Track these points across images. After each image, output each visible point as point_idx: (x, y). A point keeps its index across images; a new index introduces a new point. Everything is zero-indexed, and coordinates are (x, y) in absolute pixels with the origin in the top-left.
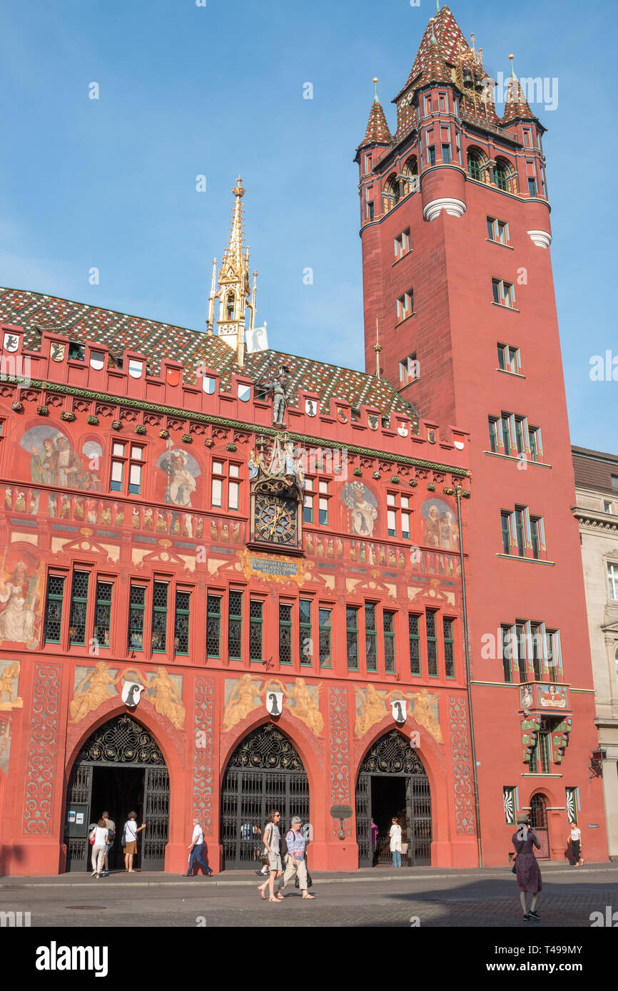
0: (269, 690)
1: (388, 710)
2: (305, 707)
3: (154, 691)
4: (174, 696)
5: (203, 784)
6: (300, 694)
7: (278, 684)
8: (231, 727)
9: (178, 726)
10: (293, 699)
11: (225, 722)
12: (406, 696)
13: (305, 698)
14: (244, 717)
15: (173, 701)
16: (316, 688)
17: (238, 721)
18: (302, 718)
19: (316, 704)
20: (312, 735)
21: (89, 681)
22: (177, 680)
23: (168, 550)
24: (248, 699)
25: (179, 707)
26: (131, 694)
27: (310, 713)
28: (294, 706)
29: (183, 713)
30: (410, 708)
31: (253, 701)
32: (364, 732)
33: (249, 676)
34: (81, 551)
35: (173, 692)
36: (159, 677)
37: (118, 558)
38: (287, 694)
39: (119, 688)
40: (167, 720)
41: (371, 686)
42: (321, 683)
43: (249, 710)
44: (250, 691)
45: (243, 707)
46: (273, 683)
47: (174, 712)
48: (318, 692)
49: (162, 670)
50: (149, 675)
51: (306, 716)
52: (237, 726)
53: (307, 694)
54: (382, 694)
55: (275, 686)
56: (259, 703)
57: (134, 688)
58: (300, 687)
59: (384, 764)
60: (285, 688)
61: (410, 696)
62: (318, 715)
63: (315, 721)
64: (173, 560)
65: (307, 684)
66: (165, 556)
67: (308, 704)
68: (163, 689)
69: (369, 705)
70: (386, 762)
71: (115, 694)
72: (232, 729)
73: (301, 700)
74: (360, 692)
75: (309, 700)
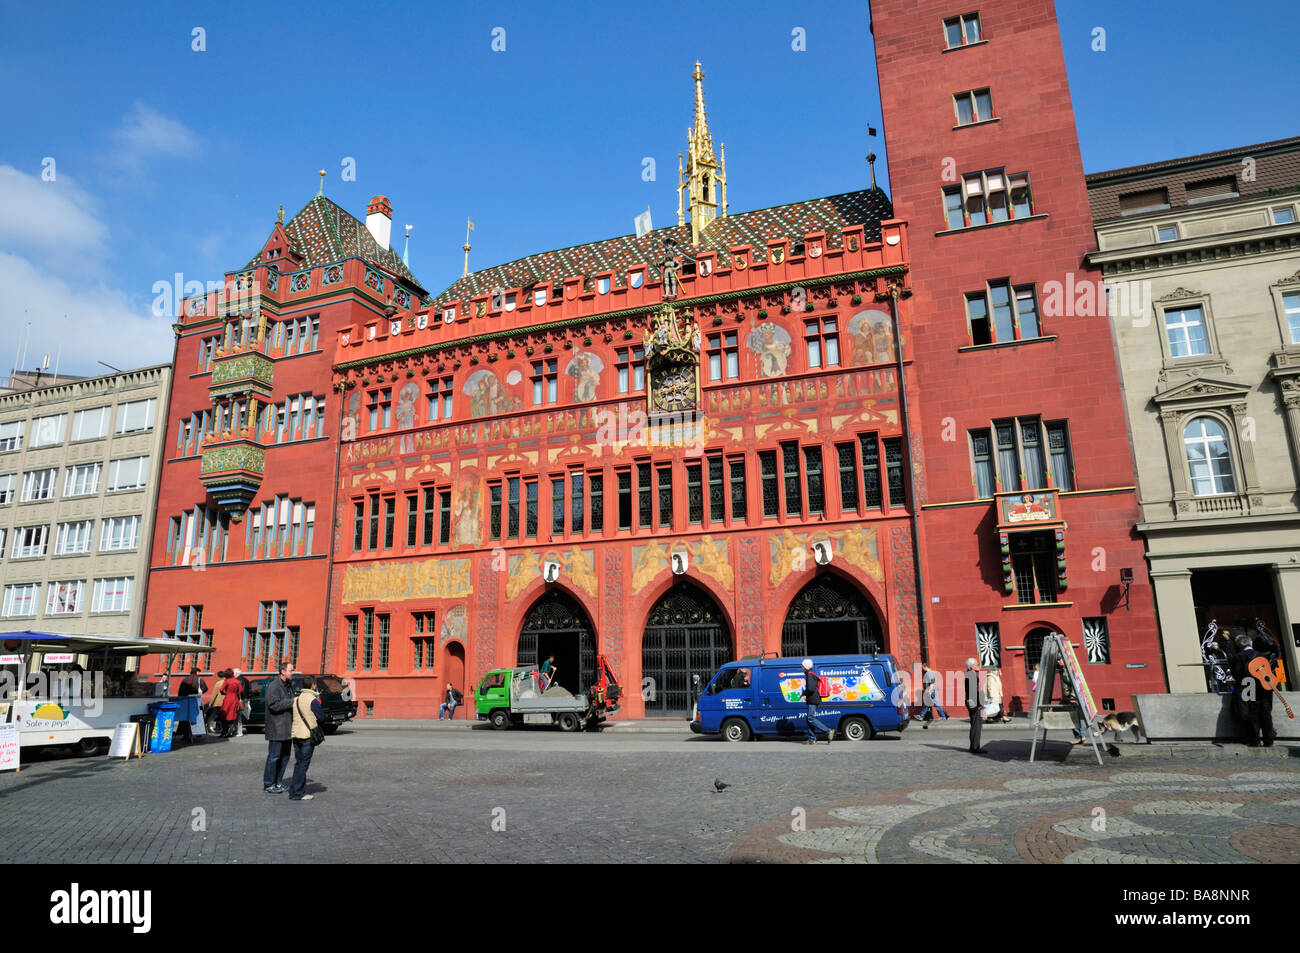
0: (675, 550)
1: (810, 553)
2: (713, 562)
3: (570, 567)
4: (587, 569)
5: (612, 643)
6: (707, 551)
7: (683, 544)
8: (639, 590)
9: (592, 594)
10: (700, 556)
11: (634, 585)
12: (832, 536)
13: (712, 554)
14: (651, 579)
15: (587, 573)
16: (724, 542)
17: (645, 584)
18: (711, 574)
19: (725, 558)
20: (722, 589)
21: (519, 567)
22: (589, 555)
23: (578, 444)
24: (655, 563)
25: (592, 577)
26: (550, 572)
27: (719, 568)
28: (701, 563)
29: (596, 582)
30: (838, 547)
31: (659, 563)
32: (781, 580)
33: (655, 541)
34: (509, 462)
35: (586, 565)
36: (574, 554)
37: (537, 460)
38: (693, 552)
39: (541, 569)
40: (582, 590)
41: (788, 532)
42: (730, 537)
43: (657, 572)
44: (656, 555)
45: (650, 570)
46: (679, 544)
47: (588, 582)
48: (726, 547)
49: (576, 549)
50: (566, 554)
51: (715, 571)
52: (645, 588)
53: (715, 549)
54: (802, 537)
55: (681, 546)
56: (665, 565)
57: (553, 566)
58: (706, 543)
59: (821, 609)
60: (691, 546)
61: (838, 535)
62: (728, 569)
63: (725, 575)
64: (582, 451)
65: (714, 540)
66: (575, 450)
67: (716, 558)
68: (578, 564)
69: (786, 551)
70: (825, 607)
71: (539, 574)
72: (642, 591)
73: (709, 556)
74: (774, 539)
75: (717, 555)
